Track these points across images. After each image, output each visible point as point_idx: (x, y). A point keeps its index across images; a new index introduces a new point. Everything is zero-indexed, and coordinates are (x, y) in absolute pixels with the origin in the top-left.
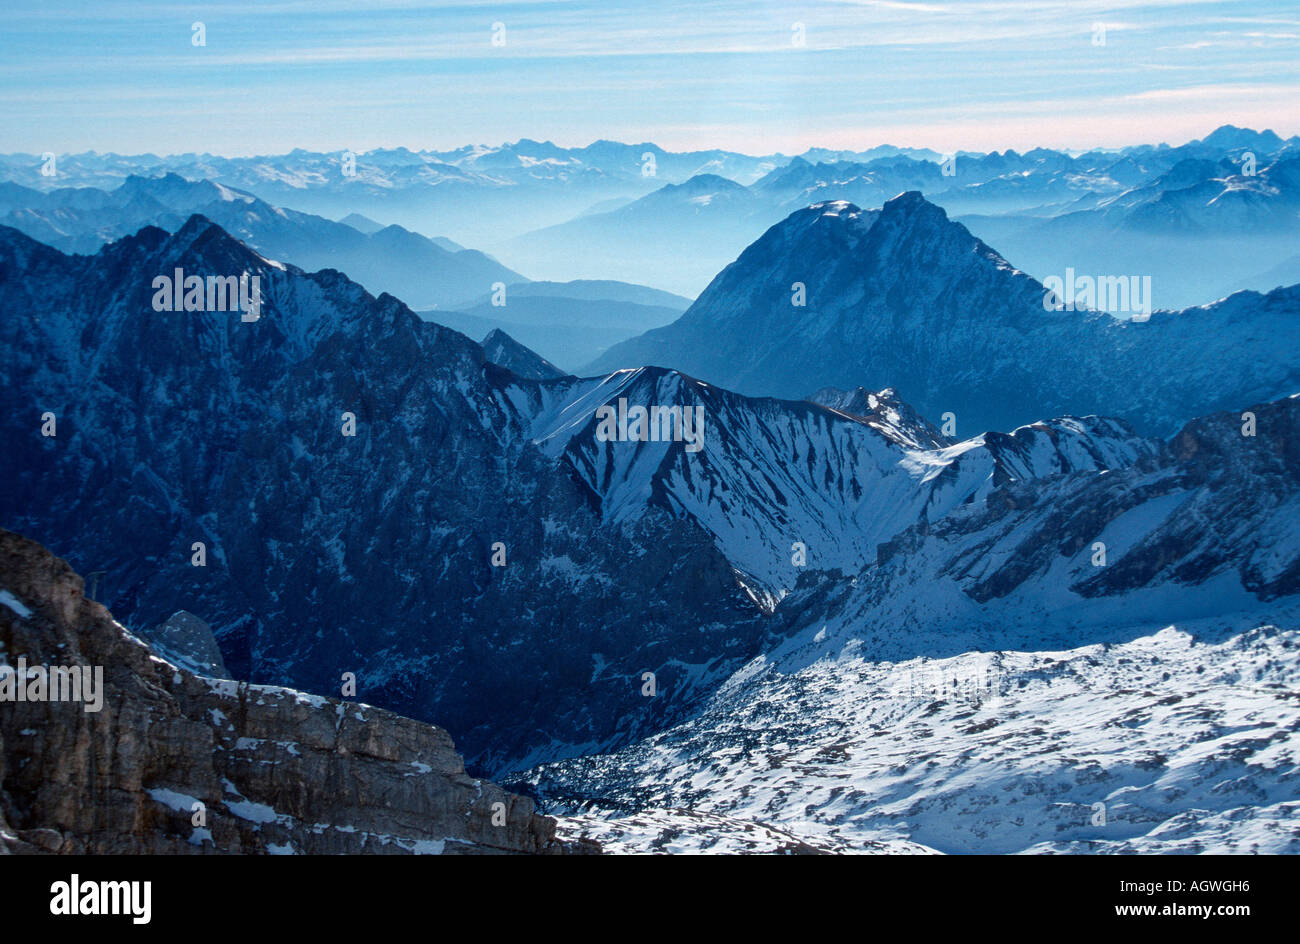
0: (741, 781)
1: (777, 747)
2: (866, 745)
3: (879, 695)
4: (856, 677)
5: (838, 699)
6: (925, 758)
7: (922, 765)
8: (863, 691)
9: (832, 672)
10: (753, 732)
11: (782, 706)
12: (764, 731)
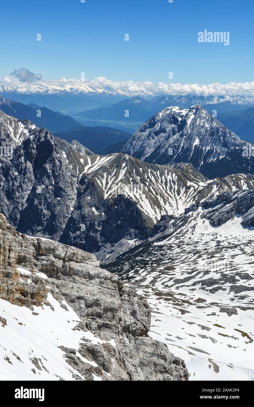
0: (143, 274)
1: (154, 265)
2: (179, 266)
3: (184, 252)
4: (177, 246)
5: (172, 252)
6: (198, 270)
7: (196, 272)
8: (179, 250)
9: (170, 244)
10: (147, 260)
11: (155, 254)
12: (150, 260)
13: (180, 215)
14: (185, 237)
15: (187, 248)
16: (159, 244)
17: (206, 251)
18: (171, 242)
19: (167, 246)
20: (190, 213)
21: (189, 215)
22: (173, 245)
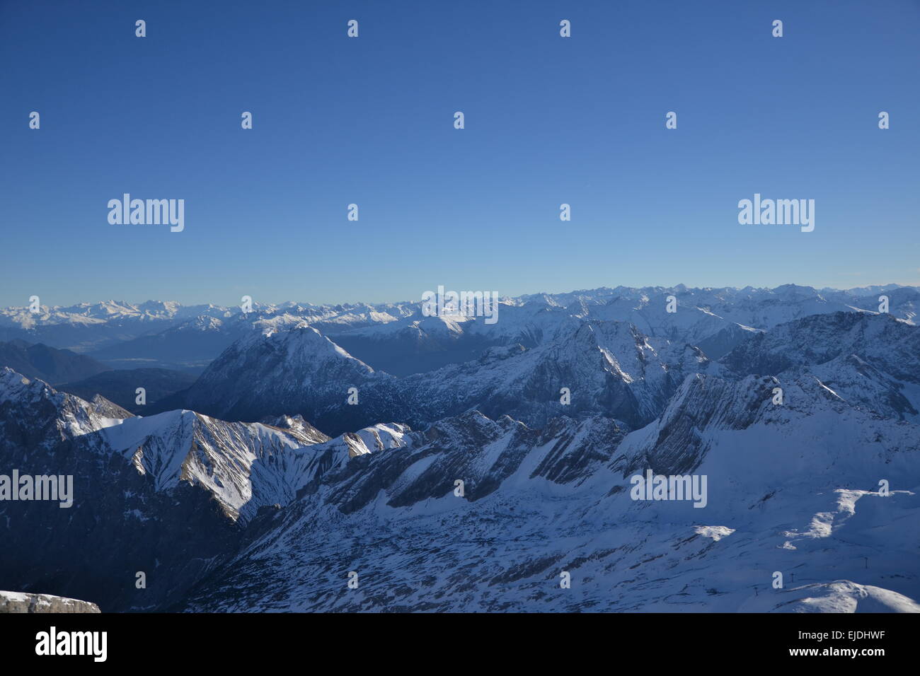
1: (252, 596)
2: (296, 590)
3: (301, 564)
4: (290, 557)
5: (281, 569)
6: (325, 592)
7: (324, 596)
8: (292, 563)
9: (277, 555)
10: (239, 590)
11: (253, 575)
12: (245, 588)
13: (289, 504)
14: (302, 539)
15: (307, 557)
16: (258, 556)
17: (337, 558)
18: (278, 550)
19: (272, 559)
20: (306, 498)
21: (305, 501)
22: (283, 556)
